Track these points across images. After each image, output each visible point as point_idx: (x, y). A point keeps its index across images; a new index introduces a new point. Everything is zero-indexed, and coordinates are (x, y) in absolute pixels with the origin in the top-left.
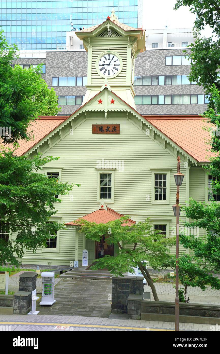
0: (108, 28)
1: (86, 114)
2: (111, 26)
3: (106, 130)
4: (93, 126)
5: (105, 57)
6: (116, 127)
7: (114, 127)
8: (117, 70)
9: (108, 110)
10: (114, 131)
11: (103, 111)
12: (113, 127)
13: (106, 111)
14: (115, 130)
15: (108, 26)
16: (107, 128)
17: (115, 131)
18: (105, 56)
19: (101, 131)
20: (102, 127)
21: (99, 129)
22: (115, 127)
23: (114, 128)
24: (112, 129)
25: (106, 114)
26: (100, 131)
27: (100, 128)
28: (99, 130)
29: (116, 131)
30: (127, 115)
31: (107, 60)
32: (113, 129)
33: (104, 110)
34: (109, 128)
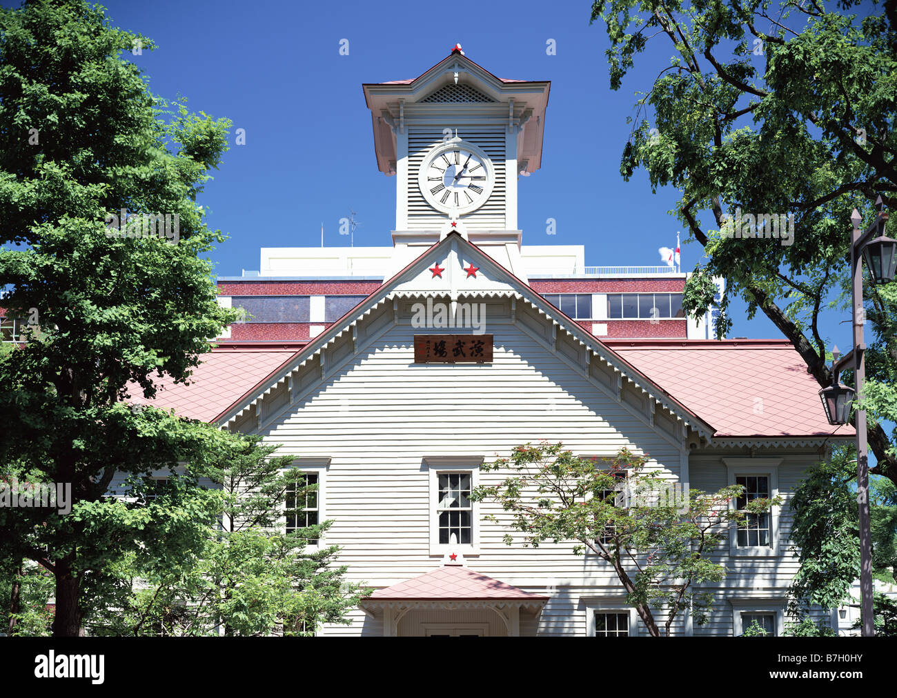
1: (395, 308)
2: (465, 74)
3: (453, 349)
4: (418, 340)
5: (444, 157)
6: (483, 344)
7: (477, 342)
8: (480, 191)
9: (460, 293)
10: (476, 356)
11: (447, 295)
12: (473, 342)
13: (454, 297)
14: (479, 350)
16: (457, 344)
17: (479, 354)
18: (444, 155)
19: (438, 355)
20: (443, 343)
21: (434, 349)
22: (479, 341)
23: (475, 345)
24: (471, 349)
26: (436, 354)
27: (436, 344)
28: (435, 352)
29: (483, 355)
30: (514, 307)
31: (450, 165)
32: (474, 349)
33: (449, 294)
34: (462, 346)
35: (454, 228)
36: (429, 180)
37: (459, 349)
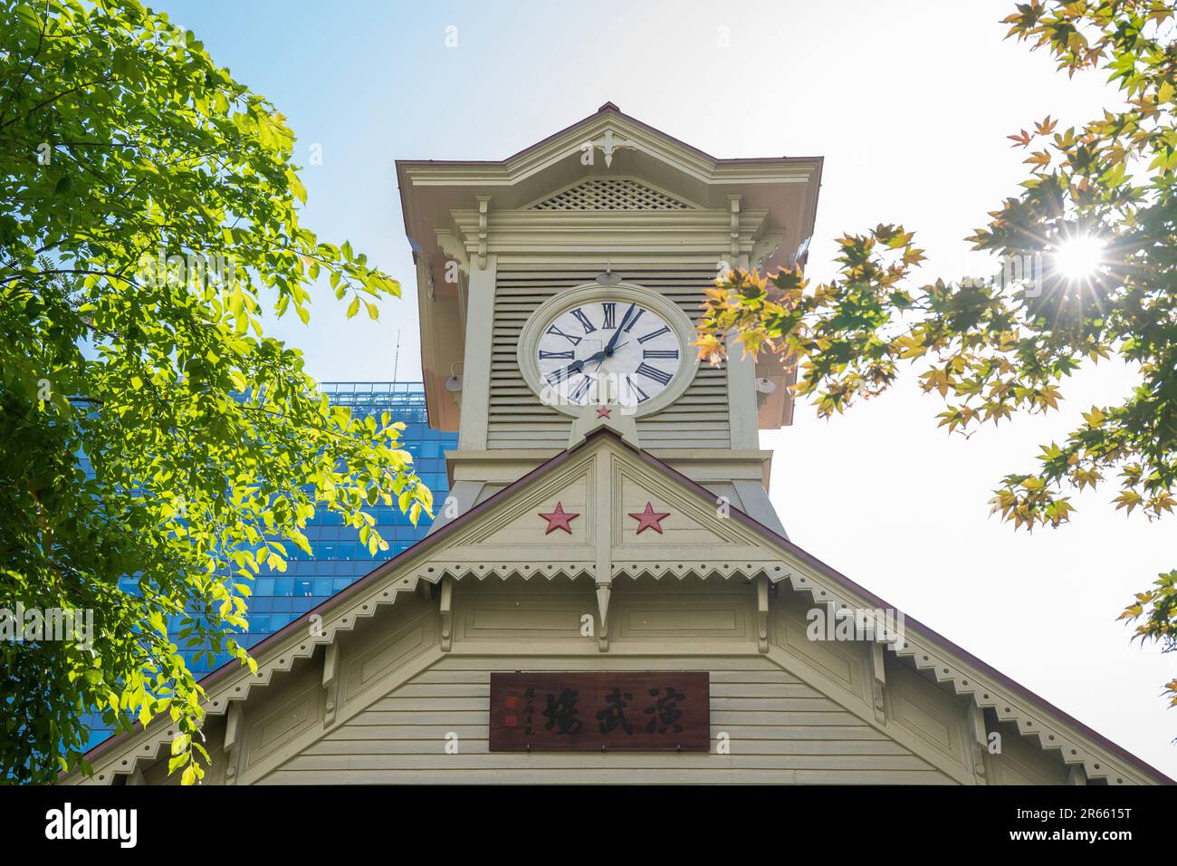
0: (608, 152)
1: (445, 605)
2: (628, 143)
3: (599, 716)
4: (500, 683)
5: (579, 314)
6: (681, 697)
7: (664, 694)
8: (664, 378)
9: (616, 571)
10: (662, 731)
11: (584, 573)
12: (654, 693)
13: (603, 576)
14: (671, 716)
15: (609, 144)
16: (608, 699)
17: (670, 728)
18: (579, 310)
19: (556, 728)
20: (569, 695)
21: (545, 713)
22: (671, 691)
23: (661, 701)
24: (649, 711)
25: (603, 596)
26: (549, 727)
27: (550, 699)
28: (547, 719)
29: (679, 729)
30: (763, 605)
31: (593, 329)
32: (657, 714)
33: (591, 572)
34: (625, 705)
35: (604, 421)
36: (541, 357)
37: (615, 712)
